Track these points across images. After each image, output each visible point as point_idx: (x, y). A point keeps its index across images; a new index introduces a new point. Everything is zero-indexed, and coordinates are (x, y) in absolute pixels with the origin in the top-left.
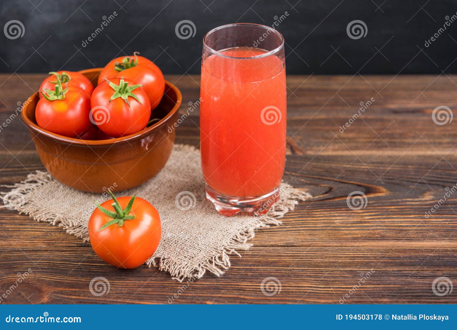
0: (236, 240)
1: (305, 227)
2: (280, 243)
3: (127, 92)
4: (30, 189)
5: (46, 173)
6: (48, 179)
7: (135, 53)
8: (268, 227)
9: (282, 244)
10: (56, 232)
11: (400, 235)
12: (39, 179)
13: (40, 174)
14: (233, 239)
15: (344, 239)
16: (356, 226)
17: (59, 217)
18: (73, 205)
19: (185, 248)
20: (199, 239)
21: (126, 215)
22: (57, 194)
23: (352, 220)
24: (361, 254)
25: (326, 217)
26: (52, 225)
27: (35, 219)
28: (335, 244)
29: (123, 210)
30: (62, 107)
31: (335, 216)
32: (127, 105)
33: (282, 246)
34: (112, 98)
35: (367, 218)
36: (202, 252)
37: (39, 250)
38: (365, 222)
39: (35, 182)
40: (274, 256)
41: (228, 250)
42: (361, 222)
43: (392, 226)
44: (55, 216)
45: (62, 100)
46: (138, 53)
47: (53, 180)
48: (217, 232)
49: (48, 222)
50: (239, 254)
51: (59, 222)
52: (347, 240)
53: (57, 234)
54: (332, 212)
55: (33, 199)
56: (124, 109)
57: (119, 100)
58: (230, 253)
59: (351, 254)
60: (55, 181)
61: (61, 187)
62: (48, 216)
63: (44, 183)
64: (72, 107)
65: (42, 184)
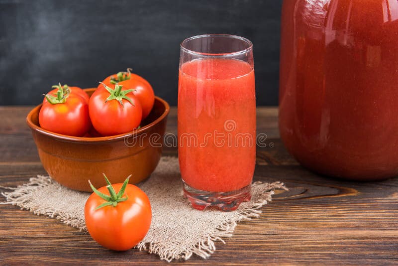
0: (220, 230)
1: (284, 219)
2: (261, 232)
3: (121, 95)
4: (31, 190)
5: (46, 177)
6: (49, 182)
7: (128, 69)
8: (250, 219)
9: (264, 233)
10: (54, 223)
11: (374, 225)
12: (40, 183)
13: (41, 178)
14: (217, 229)
15: (322, 228)
16: (332, 219)
17: (57, 211)
18: (70, 202)
19: (173, 236)
20: (186, 228)
21: (119, 198)
22: (55, 194)
23: (328, 214)
24: (338, 241)
25: (303, 211)
26: (50, 218)
27: (35, 213)
28: (313, 233)
29: (117, 194)
30: (63, 109)
31: (312, 211)
32: (122, 106)
33: (264, 234)
34: (108, 99)
35: (341, 212)
36: (189, 239)
37: (38, 238)
38: (340, 216)
39: (37, 185)
40: (257, 242)
41: (212, 238)
42: (336, 216)
43: (365, 219)
44: (54, 210)
45: (63, 103)
46: (131, 69)
47: (52, 183)
48: (202, 222)
49: (47, 216)
50: (223, 241)
51: (57, 215)
52: (324, 229)
53: (55, 225)
54: (309, 208)
55: (34, 198)
56: (119, 110)
57: (114, 101)
58: (215, 240)
59: (329, 241)
60: (54, 184)
61: (60, 189)
62: (47, 210)
63: (44, 185)
64: (72, 109)
65: (43, 187)
